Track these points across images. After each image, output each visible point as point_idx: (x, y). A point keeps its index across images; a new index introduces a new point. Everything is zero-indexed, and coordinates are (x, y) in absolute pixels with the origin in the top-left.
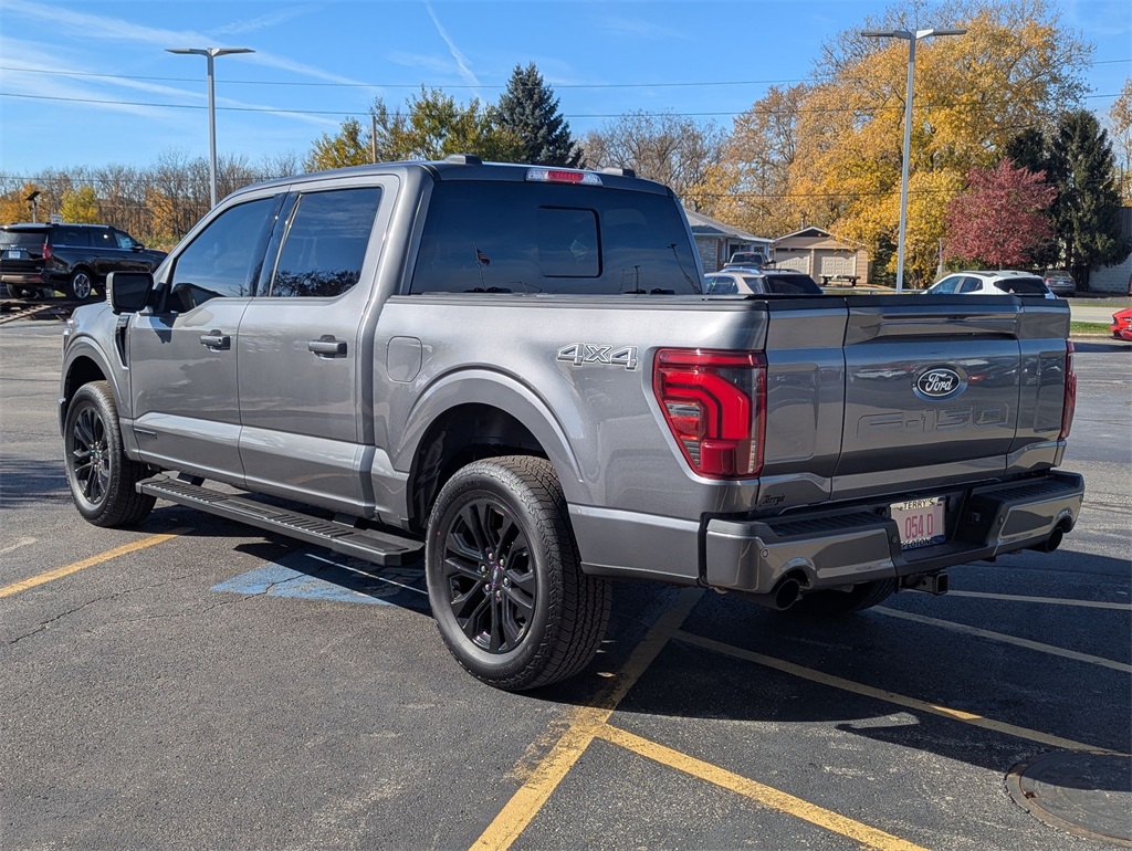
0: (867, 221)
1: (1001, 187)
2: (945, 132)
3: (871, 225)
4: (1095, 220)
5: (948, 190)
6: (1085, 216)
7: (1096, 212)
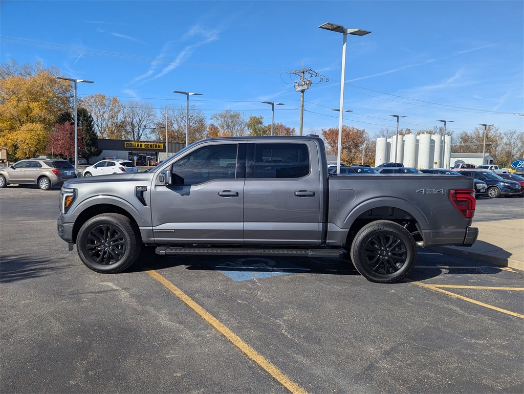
0: (8, 139)
1: (67, 130)
2: (36, 109)
3: (10, 141)
4: (90, 143)
5: (41, 130)
6: (87, 141)
7: (91, 140)
